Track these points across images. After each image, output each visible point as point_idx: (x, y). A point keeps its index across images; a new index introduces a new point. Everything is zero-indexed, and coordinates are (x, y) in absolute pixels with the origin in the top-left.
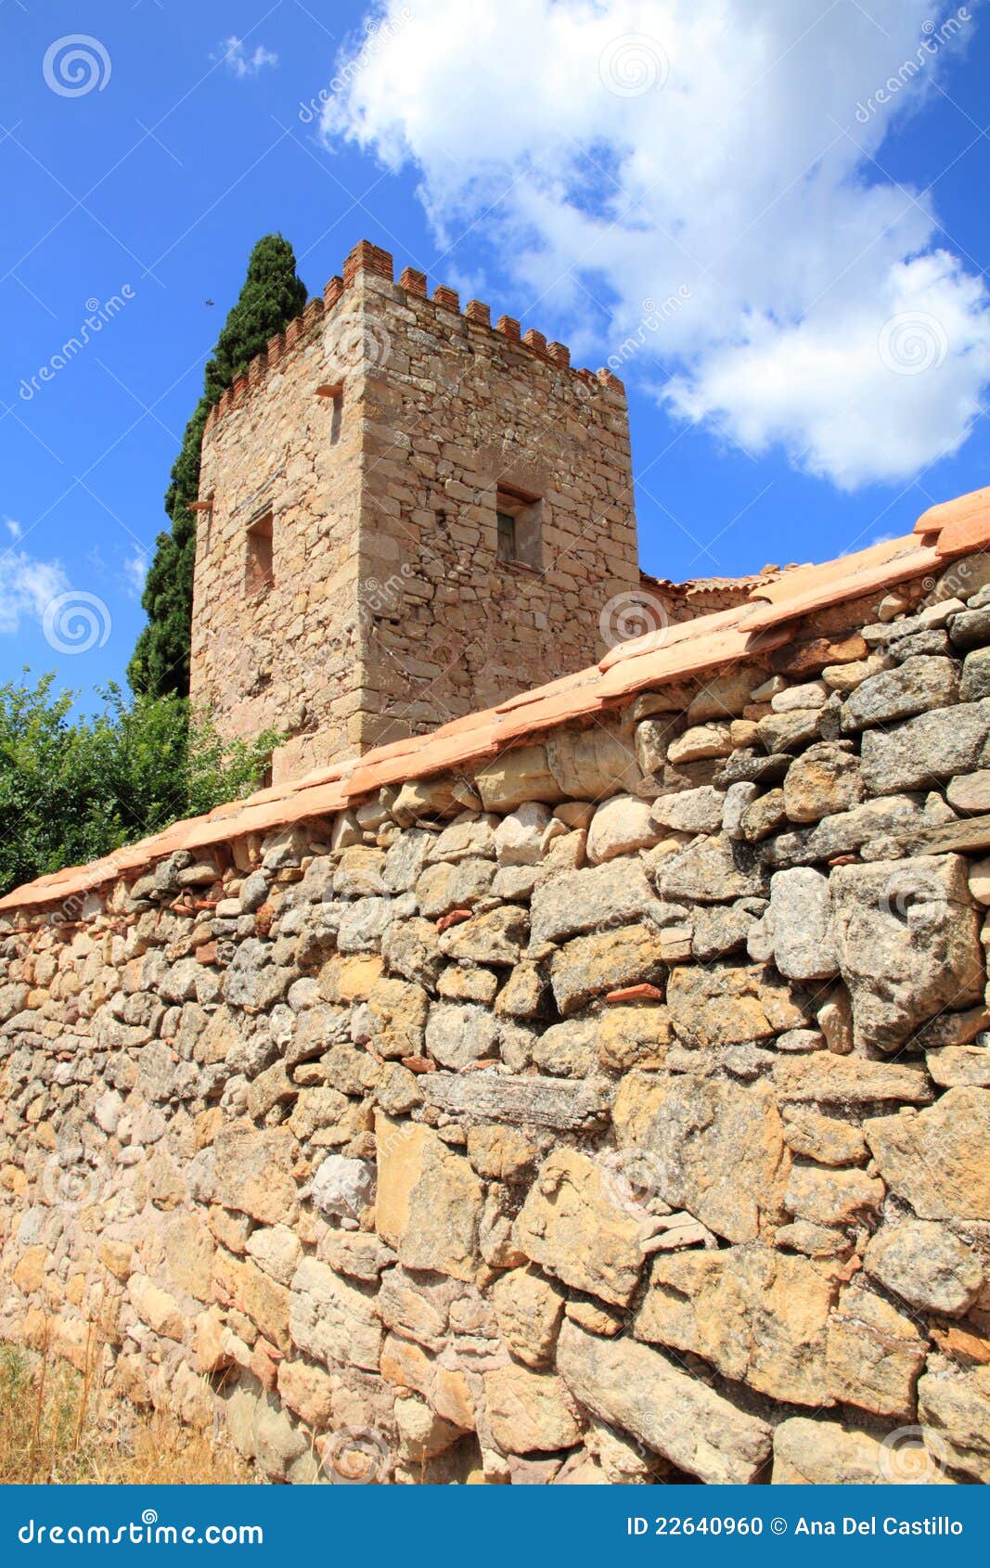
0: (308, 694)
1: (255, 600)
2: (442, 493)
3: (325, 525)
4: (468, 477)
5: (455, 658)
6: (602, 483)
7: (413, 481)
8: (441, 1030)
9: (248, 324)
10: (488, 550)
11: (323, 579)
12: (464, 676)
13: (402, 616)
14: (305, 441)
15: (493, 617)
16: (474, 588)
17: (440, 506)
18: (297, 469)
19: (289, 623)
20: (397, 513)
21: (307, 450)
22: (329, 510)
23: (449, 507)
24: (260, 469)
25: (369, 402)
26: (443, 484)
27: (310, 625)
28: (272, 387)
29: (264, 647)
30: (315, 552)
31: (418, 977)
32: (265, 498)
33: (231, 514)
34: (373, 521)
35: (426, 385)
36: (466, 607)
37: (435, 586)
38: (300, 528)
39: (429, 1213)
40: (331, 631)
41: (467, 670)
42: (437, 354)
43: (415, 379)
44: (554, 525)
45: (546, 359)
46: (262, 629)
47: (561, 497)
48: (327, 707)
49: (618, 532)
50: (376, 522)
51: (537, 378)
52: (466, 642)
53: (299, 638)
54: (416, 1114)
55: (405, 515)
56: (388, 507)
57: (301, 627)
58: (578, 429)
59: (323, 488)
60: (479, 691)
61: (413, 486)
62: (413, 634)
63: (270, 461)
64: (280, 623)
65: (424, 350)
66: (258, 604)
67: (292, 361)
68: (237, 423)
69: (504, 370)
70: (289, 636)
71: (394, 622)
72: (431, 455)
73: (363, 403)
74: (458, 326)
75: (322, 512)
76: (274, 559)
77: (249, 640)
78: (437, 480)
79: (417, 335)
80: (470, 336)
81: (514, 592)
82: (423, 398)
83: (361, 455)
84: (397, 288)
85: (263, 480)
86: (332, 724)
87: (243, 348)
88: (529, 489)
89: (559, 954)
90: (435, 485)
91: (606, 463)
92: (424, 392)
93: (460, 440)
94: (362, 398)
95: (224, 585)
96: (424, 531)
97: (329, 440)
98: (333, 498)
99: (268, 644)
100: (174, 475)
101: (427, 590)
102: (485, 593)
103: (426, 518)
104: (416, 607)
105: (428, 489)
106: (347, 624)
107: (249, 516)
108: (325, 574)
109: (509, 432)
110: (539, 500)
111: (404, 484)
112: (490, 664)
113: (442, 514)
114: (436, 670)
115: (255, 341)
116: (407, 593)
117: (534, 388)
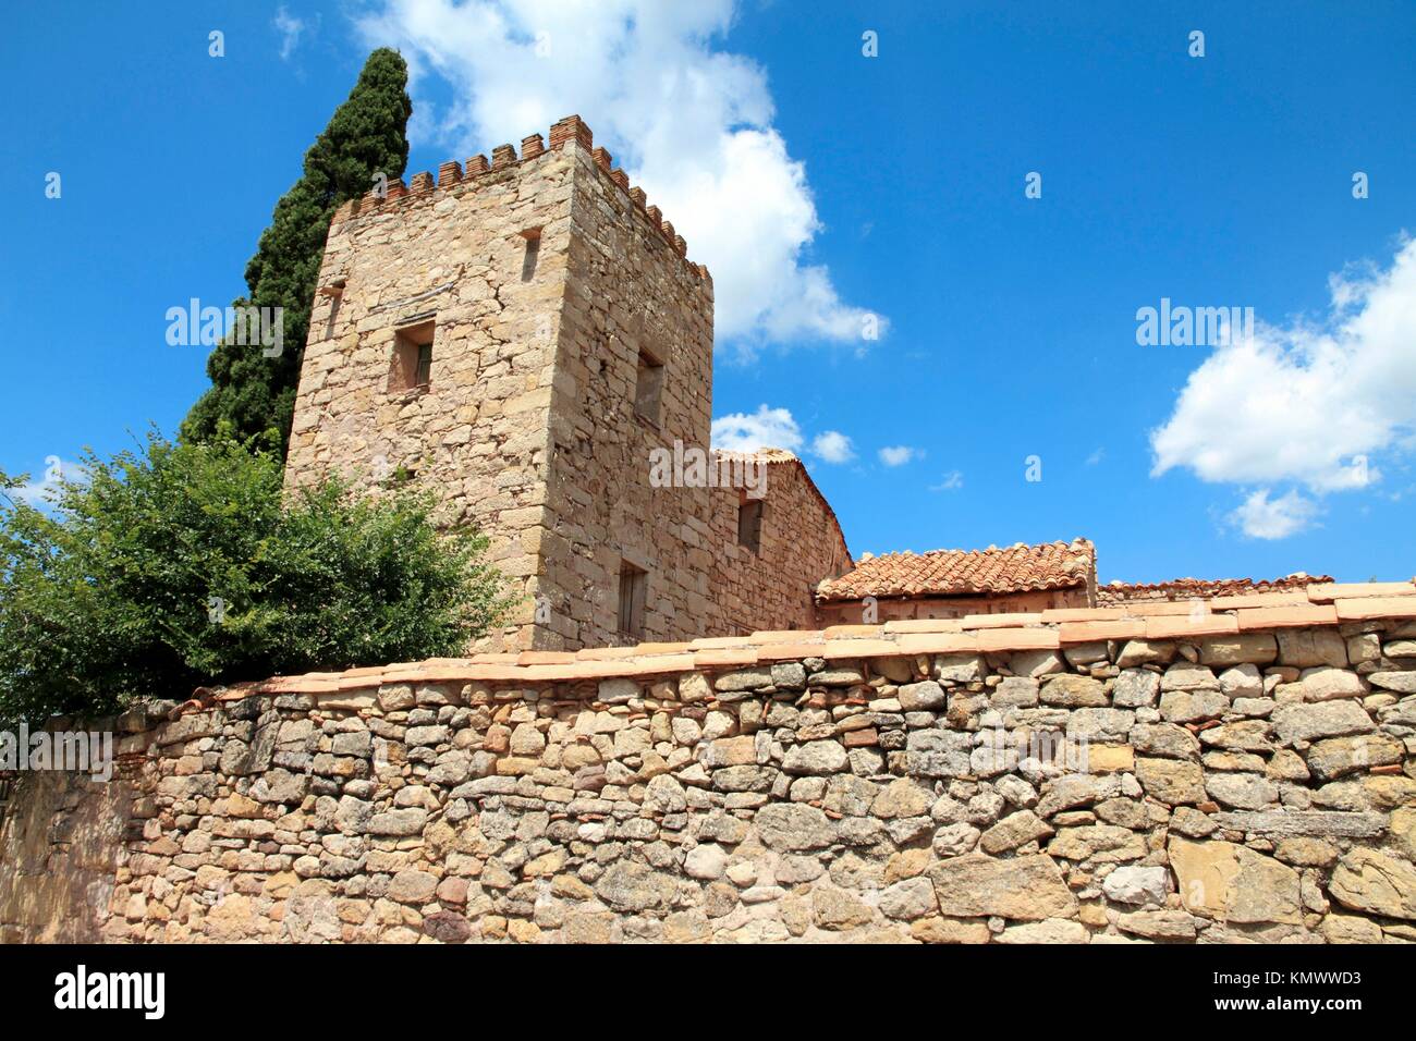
0: (470, 499)
1: (402, 398)
2: (606, 346)
3: (507, 350)
4: (624, 337)
5: (601, 490)
6: (695, 360)
7: (590, 331)
8: (1227, 787)
9: (362, 125)
10: (629, 402)
11: (499, 399)
12: (604, 507)
13: (573, 447)
14: (488, 268)
15: (627, 460)
16: (617, 432)
17: (604, 357)
18: (473, 290)
19: (449, 429)
20: (578, 356)
21: (489, 277)
22: (513, 338)
23: (609, 359)
24: (418, 277)
25: (571, 256)
26: (608, 338)
27: (478, 436)
28: (440, 206)
29: (411, 445)
30: (490, 372)
31: (1192, 757)
32: (425, 307)
33: (370, 309)
34: (563, 361)
35: (606, 251)
36: (611, 447)
37: (595, 425)
38: (473, 346)
39: (1255, 890)
40: (506, 447)
41: (606, 502)
42: (614, 226)
43: (599, 244)
44: (668, 389)
45: (674, 248)
46: (409, 427)
47: (674, 366)
48: (495, 515)
49: (702, 404)
50: (565, 361)
51: (669, 263)
52: (609, 478)
53: (461, 445)
54: (1215, 836)
55: (582, 359)
56: (574, 351)
57: (468, 435)
58: (687, 312)
59: (506, 316)
60: (612, 523)
61: (590, 336)
62: (578, 464)
63: (436, 272)
64: (438, 425)
65: (607, 221)
66: (405, 403)
67: (471, 191)
68: (387, 225)
69: (650, 251)
70: (446, 441)
71: (567, 451)
72: (603, 312)
73: (566, 256)
74: (627, 206)
75: (506, 338)
76: (433, 366)
77: (390, 433)
78: (604, 334)
79: (603, 206)
80: (634, 216)
81: (640, 441)
82: (603, 261)
83: (561, 301)
84: (594, 162)
85: (422, 289)
86: (499, 532)
87: (353, 145)
88: (658, 356)
89: (1314, 748)
90: (603, 338)
91: (699, 344)
92: (605, 256)
93: (622, 304)
94: (566, 250)
95: (354, 373)
96: (592, 376)
97: (519, 276)
98: (521, 328)
99: (418, 443)
100: (264, 246)
101: (590, 429)
102: (624, 439)
103: (595, 366)
104: (581, 441)
105: (598, 341)
106: (531, 445)
107: (401, 318)
108: (502, 394)
109: (649, 304)
110: (662, 366)
111: (585, 333)
112: (621, 500)
113: (604, 364)
114: (589, 498)
115: (368, 143)
116: (578, 428)
117: (666, 270)
